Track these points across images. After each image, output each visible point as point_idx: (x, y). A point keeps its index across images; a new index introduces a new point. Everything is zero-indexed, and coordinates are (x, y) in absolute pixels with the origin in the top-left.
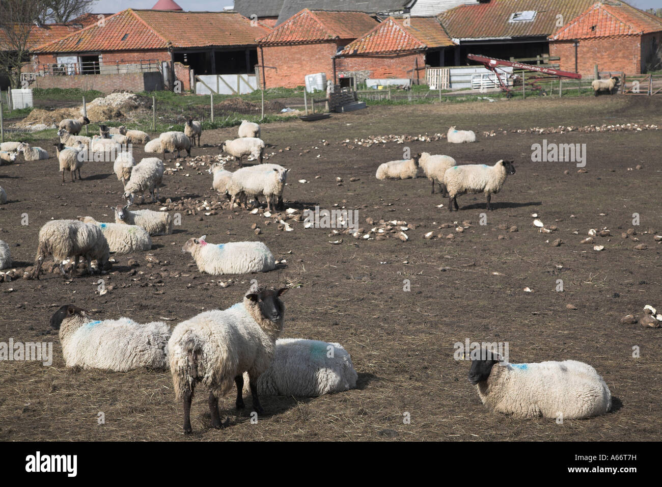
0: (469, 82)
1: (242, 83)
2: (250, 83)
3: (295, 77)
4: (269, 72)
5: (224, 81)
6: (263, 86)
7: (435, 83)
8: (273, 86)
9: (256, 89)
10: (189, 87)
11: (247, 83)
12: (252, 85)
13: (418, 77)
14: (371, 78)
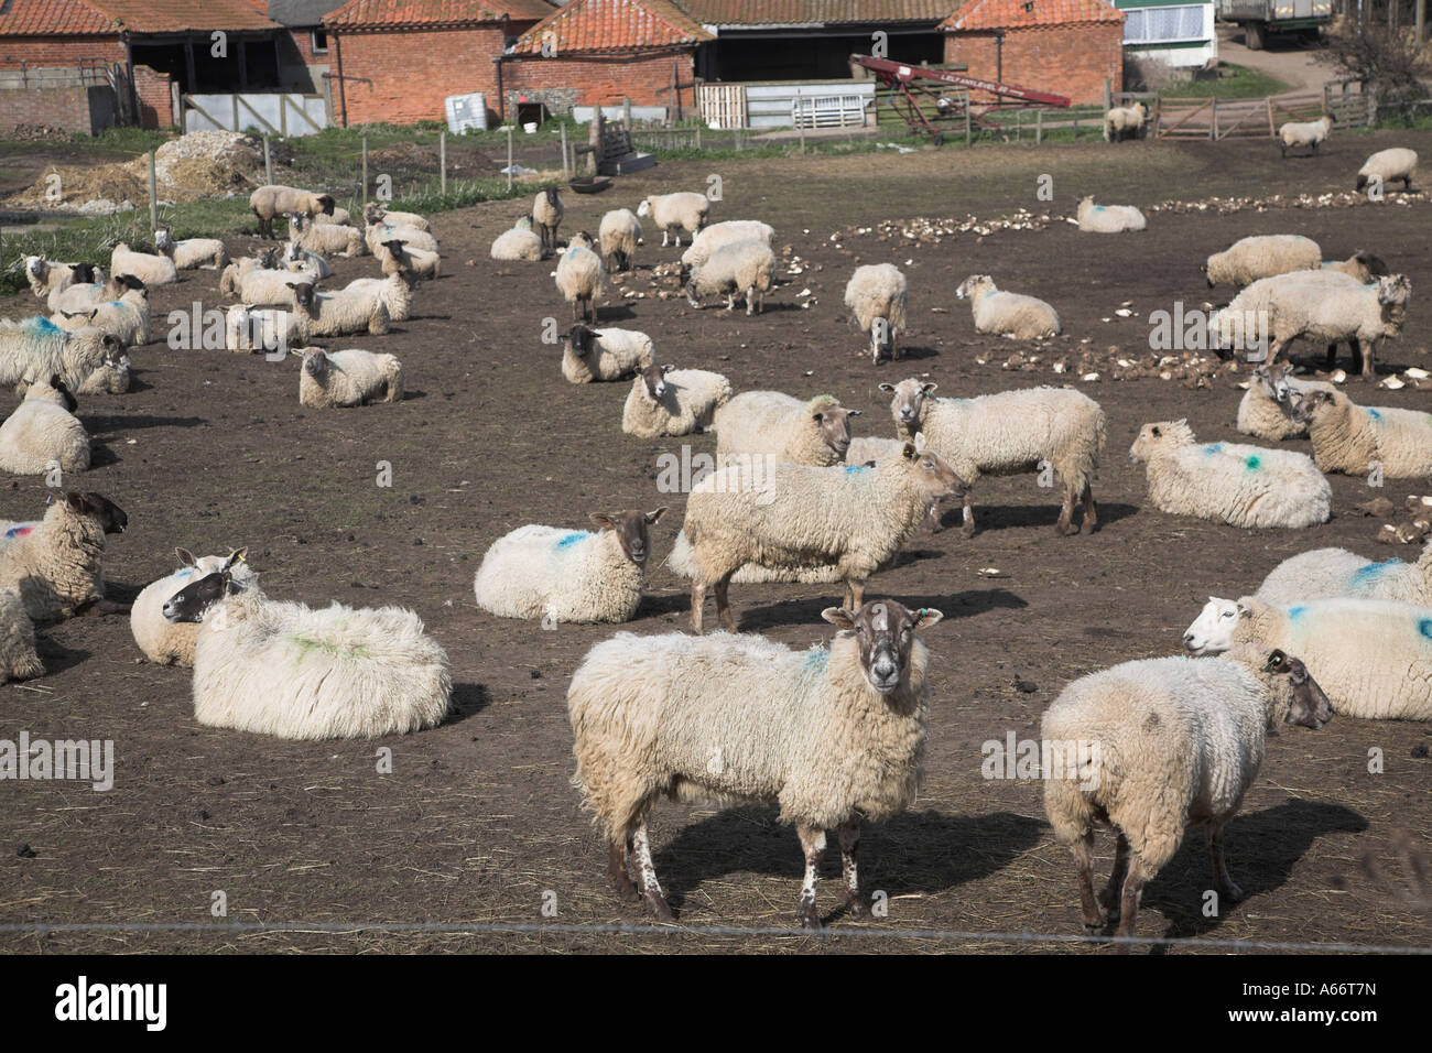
0: (788, 114)
1: (290, 113)
2: (309, 114)
3: (413, 101)
4: (354, 90)
5: (249, 108)
6: (340, 118)
7: (718, 115)
8: (365, 120)
9: (323, 126)
10: (169, 121)
11: (303, 113)
12: (313, 117)
13: (680, 103)
14: (580, 105)
